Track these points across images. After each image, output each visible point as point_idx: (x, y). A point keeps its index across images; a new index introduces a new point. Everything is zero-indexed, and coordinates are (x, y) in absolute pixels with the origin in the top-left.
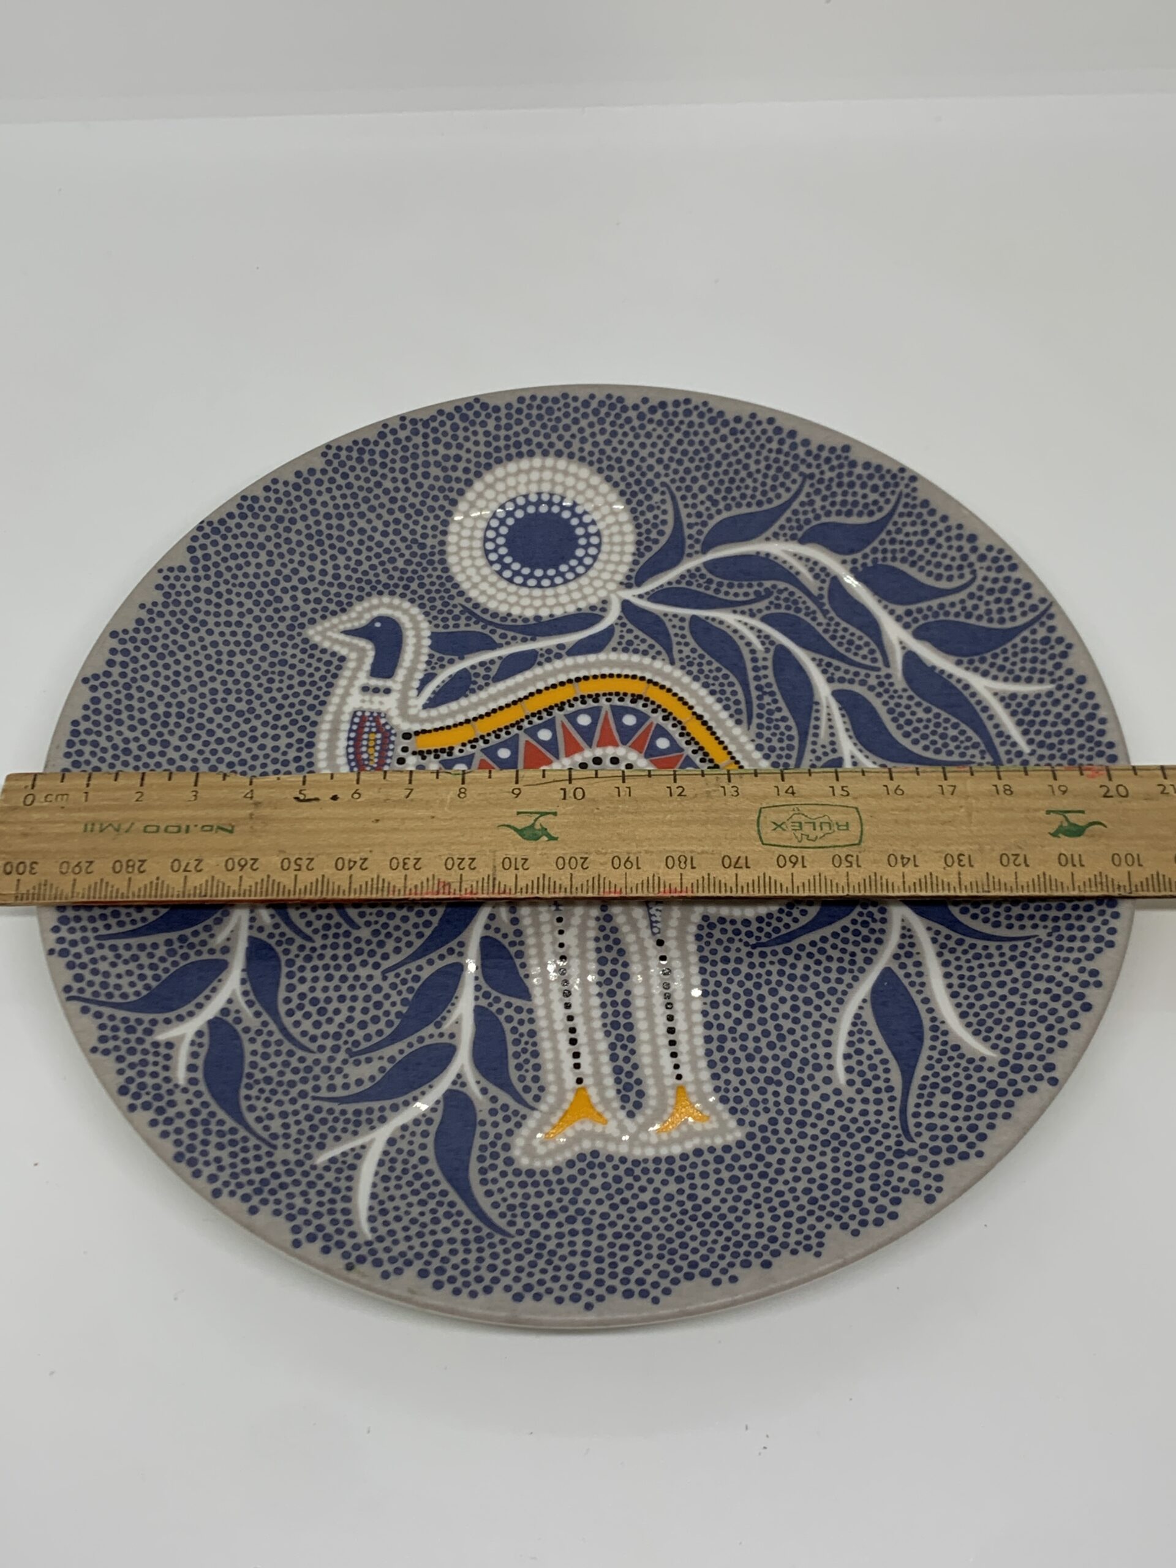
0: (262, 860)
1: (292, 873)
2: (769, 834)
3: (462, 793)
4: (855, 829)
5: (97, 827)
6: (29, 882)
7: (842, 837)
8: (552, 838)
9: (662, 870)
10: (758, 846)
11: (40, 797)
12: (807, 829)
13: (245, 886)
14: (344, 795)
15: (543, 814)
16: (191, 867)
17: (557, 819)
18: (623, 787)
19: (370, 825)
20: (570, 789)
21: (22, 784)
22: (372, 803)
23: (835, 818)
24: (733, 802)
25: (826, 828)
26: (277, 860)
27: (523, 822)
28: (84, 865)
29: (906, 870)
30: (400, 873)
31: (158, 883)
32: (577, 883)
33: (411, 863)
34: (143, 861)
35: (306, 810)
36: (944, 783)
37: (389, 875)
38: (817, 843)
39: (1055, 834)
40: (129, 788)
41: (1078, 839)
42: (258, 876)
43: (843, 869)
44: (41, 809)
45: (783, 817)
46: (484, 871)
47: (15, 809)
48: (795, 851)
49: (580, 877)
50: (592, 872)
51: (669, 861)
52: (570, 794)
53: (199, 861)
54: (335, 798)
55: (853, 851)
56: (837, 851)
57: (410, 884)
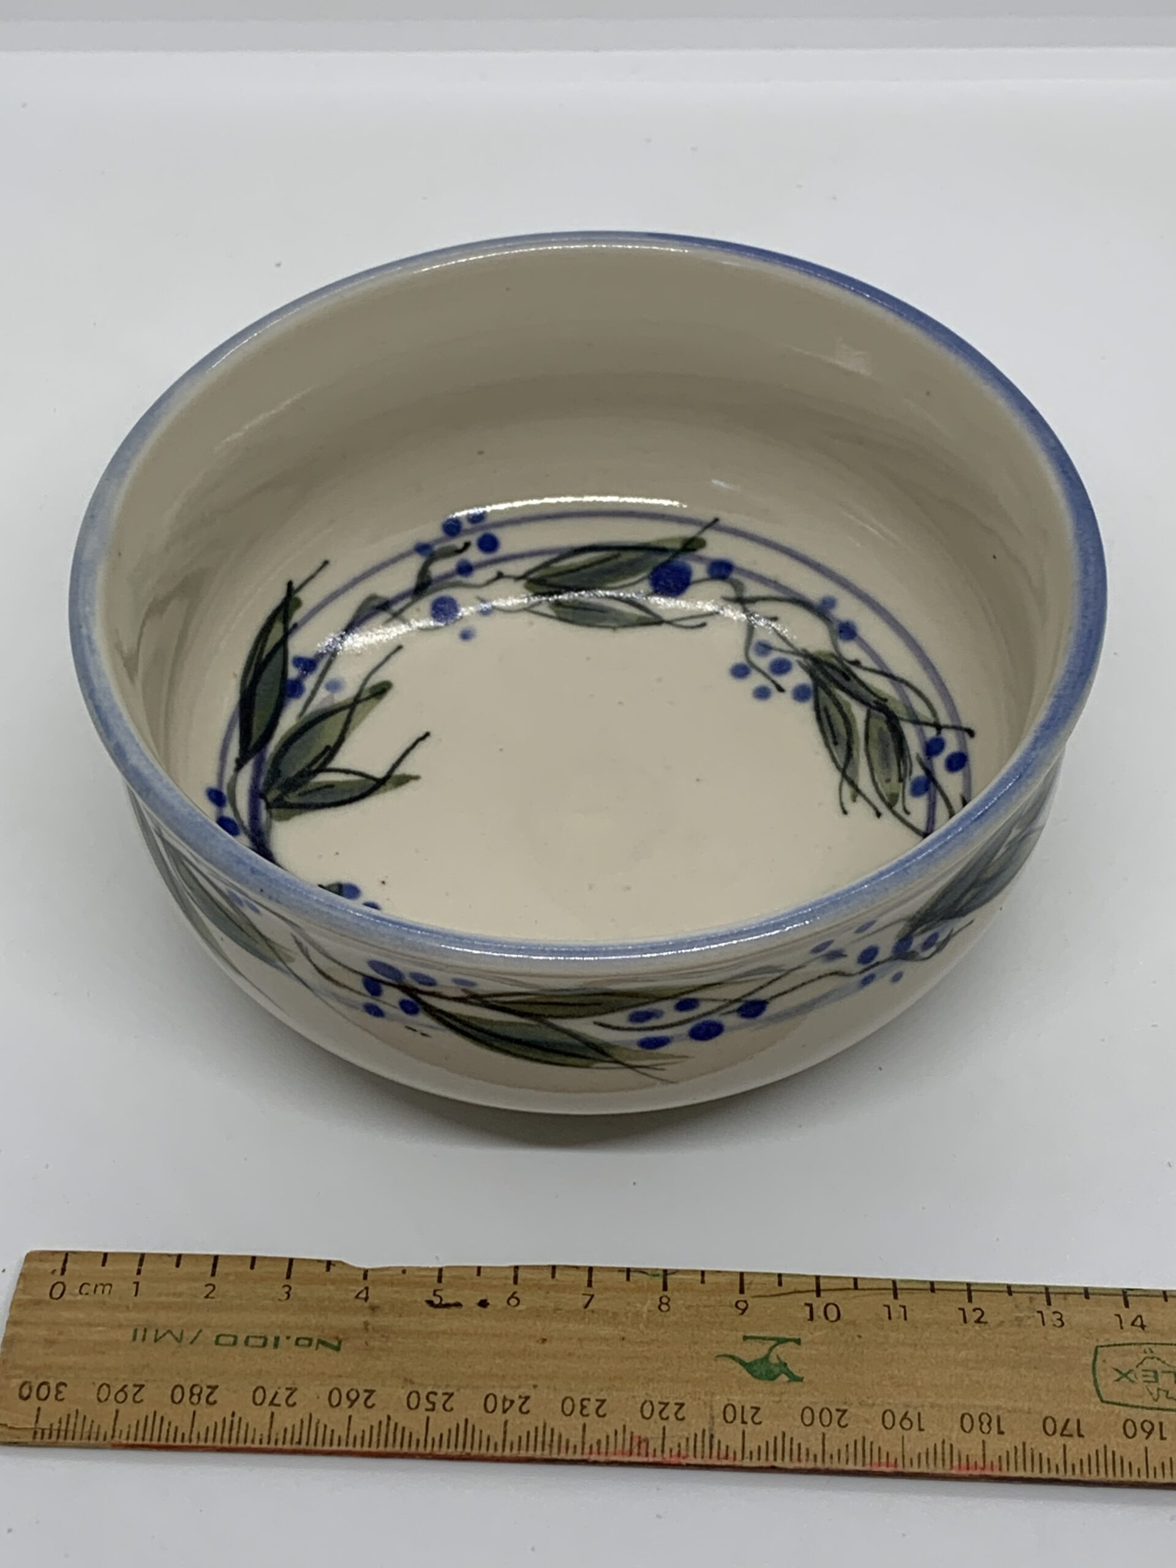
0: (379, 1390)
1: (422, 1414)
2: (1111, 1387)
3: (663, 1304)
5: (151, 1334)
6: (53, 1413)
8: (794, 1378)
9: (956, 1434)
10: (1095, 1406)
11: (73, 1287)
13: (356, 1431)
14: (497, 1300)
15: (781, 1341)
16: (281, 1399)
17: (803, 1350)
18: (895, 1305)
19: (532, 1344)
20: (819, 1304)
21: (48, 1267)
22: (537, 1313)
24: (1055, 1335)
26: (403, 1394)
27: (753, 1352)
28: (131, 1390)
30: (577, 1420)
31: (233, 1423)
32: (832, 1447)
33: (592, 1407)
34: (214, 1388)
35: (441, 1320)
37: (559, 1424)
40: (195, 1279)
42: (376, 1416)
44: (72, 1305)
45: (1131, 1361)
46: (696, 1424)
47: (38, 1303)
48: (1151, 1415)
49: (837, 1439)
50: (853, 1433)
51: (966, 1421)
52: (819, 1313)
53: (292, 1391)
54: (483, 1304)
57: (591, 1437)
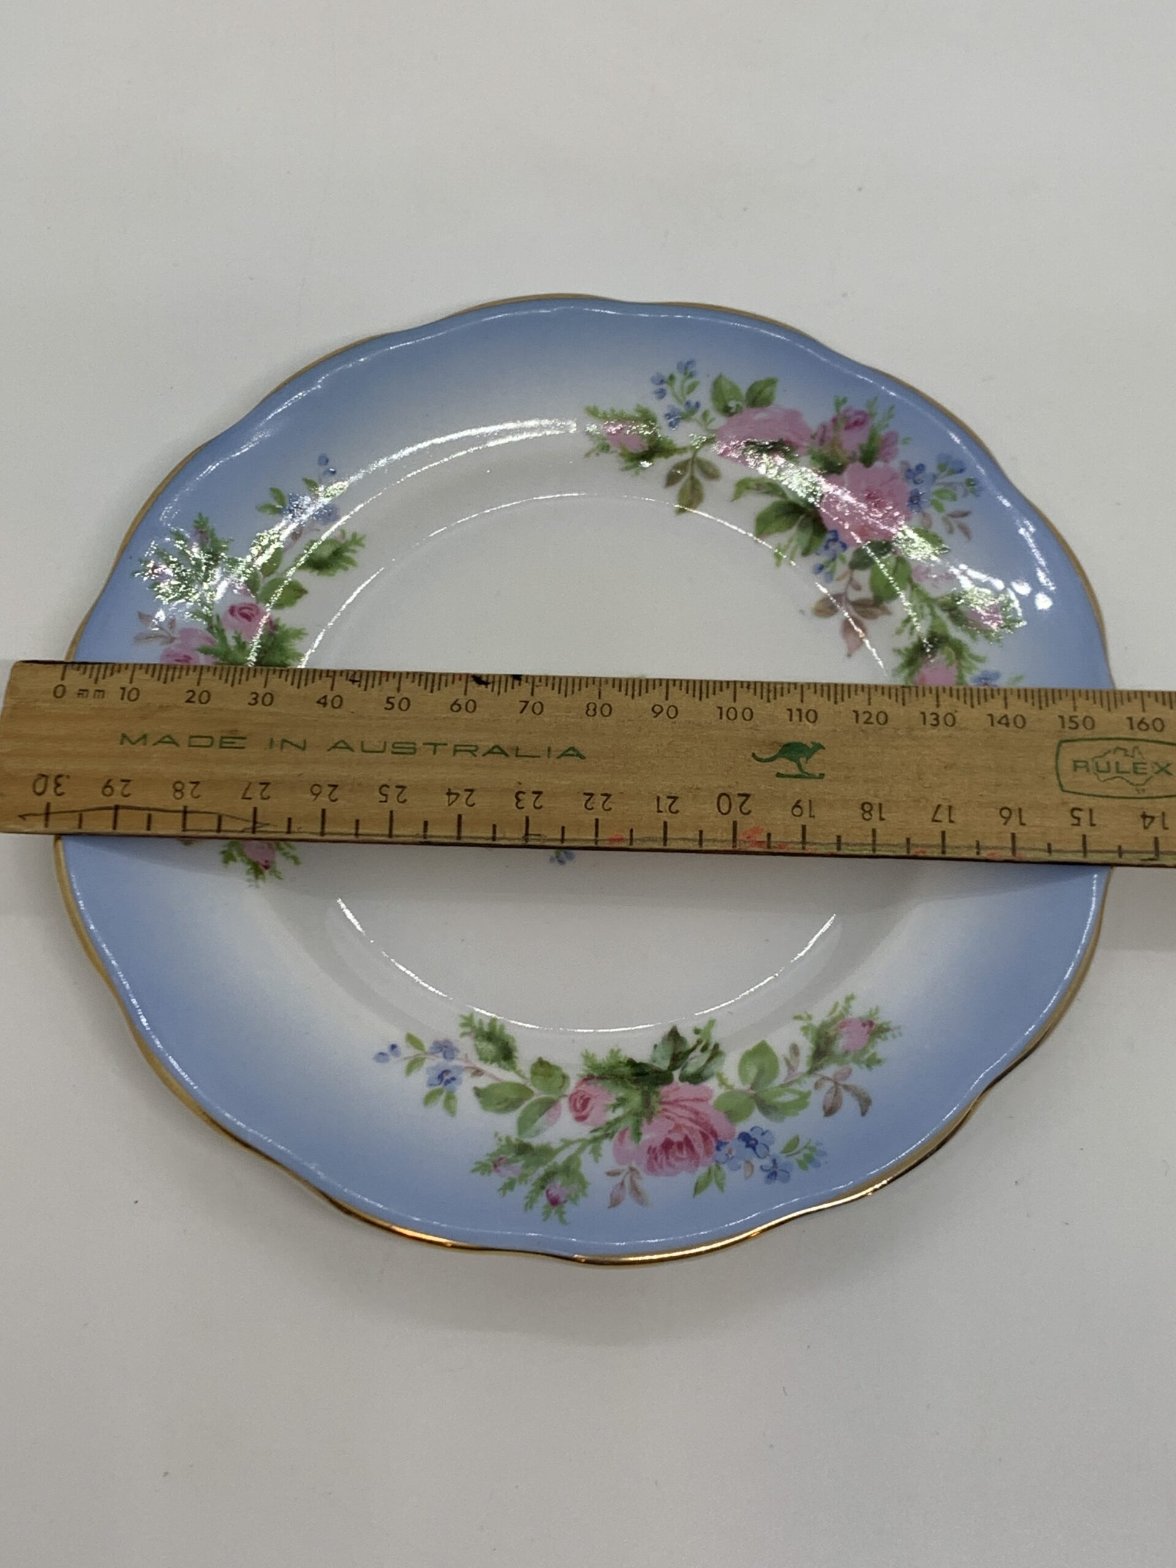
4: (1066, 765)
7: (1082, 751)
12: (1127, 765)
23: (1094, 779)
25: (1103, 766)
29: (1004, 712)
36: (945, 825)
38: (1113, 744)
39: (821, 747)
41: (790, 739)
43: (1080, 715)
55: (1069, 734)
56: (1088, 734)
